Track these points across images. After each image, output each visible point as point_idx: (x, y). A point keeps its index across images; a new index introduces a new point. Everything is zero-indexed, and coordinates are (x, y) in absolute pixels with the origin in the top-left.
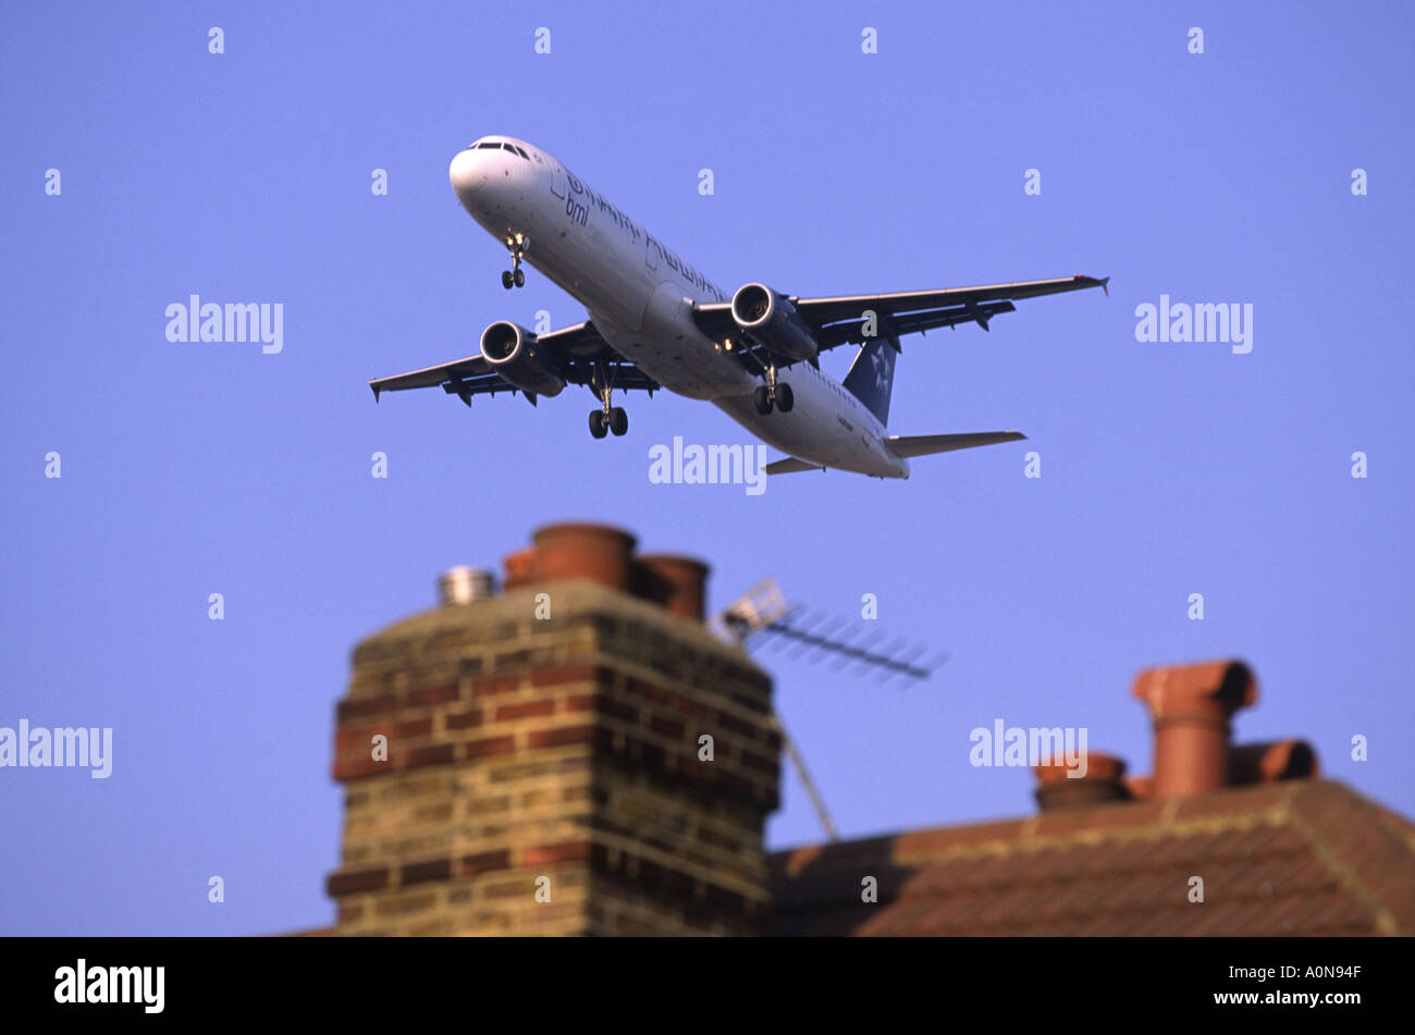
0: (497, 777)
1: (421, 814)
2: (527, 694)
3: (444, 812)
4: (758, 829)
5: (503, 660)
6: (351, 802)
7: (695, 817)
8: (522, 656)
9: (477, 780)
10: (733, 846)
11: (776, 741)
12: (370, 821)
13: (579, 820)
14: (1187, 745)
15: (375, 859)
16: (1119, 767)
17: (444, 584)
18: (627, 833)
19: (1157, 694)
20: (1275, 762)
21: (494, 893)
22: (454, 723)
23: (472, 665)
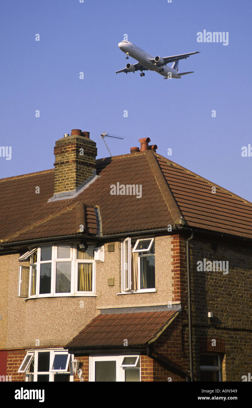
0: (68, 154)
1: (62, 158)
2: (70, 146)
3: (64, 157)
4: (95, 158)
5: (68, 143)
6: (56, 157)
7: (88, 157)
8: (70, 142)
9: (66, 154)
10: (92, 159)
11: (96, 149)
12: (57, 158)
13: (75, 158)
14: (144, 146)
15: (58, 162)
16: (138, 148)
17: (64, 135)
18: (80, 159)
19: (141, 141)
20: (153, 147)
21: (68, 165)
22: (64, 149)
23: (66, 143)
